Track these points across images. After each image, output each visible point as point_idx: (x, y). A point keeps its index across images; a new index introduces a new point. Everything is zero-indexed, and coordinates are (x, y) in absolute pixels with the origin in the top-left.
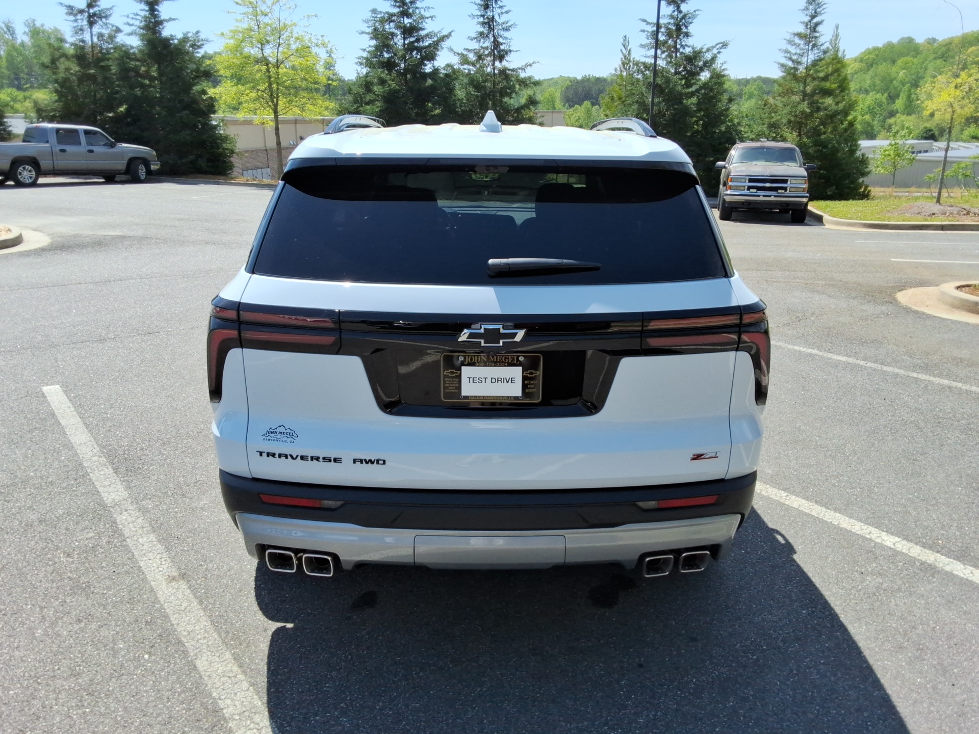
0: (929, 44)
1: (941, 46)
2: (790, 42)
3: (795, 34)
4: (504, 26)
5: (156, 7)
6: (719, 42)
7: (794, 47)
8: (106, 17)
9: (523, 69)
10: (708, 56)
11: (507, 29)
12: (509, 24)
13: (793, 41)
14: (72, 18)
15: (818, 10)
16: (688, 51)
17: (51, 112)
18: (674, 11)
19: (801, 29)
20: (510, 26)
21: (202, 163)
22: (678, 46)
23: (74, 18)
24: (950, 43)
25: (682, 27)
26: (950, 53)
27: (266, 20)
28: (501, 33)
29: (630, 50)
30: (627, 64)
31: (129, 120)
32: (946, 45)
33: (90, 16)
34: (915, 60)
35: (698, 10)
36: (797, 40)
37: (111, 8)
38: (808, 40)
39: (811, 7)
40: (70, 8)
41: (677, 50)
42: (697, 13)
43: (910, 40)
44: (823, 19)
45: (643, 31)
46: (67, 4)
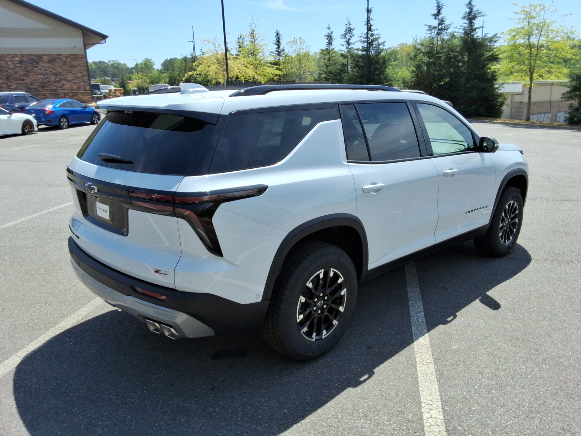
5: (473, 21)
8: (447, 30)
14: (429, 32)
17: (410, 83)
21: (482, 110)
23: (430, 32)
27: (534, 21)
31: (447, 86)
33: (439, 30)
37: (451, 24)
40: (430, 26)
46: (429, 25)
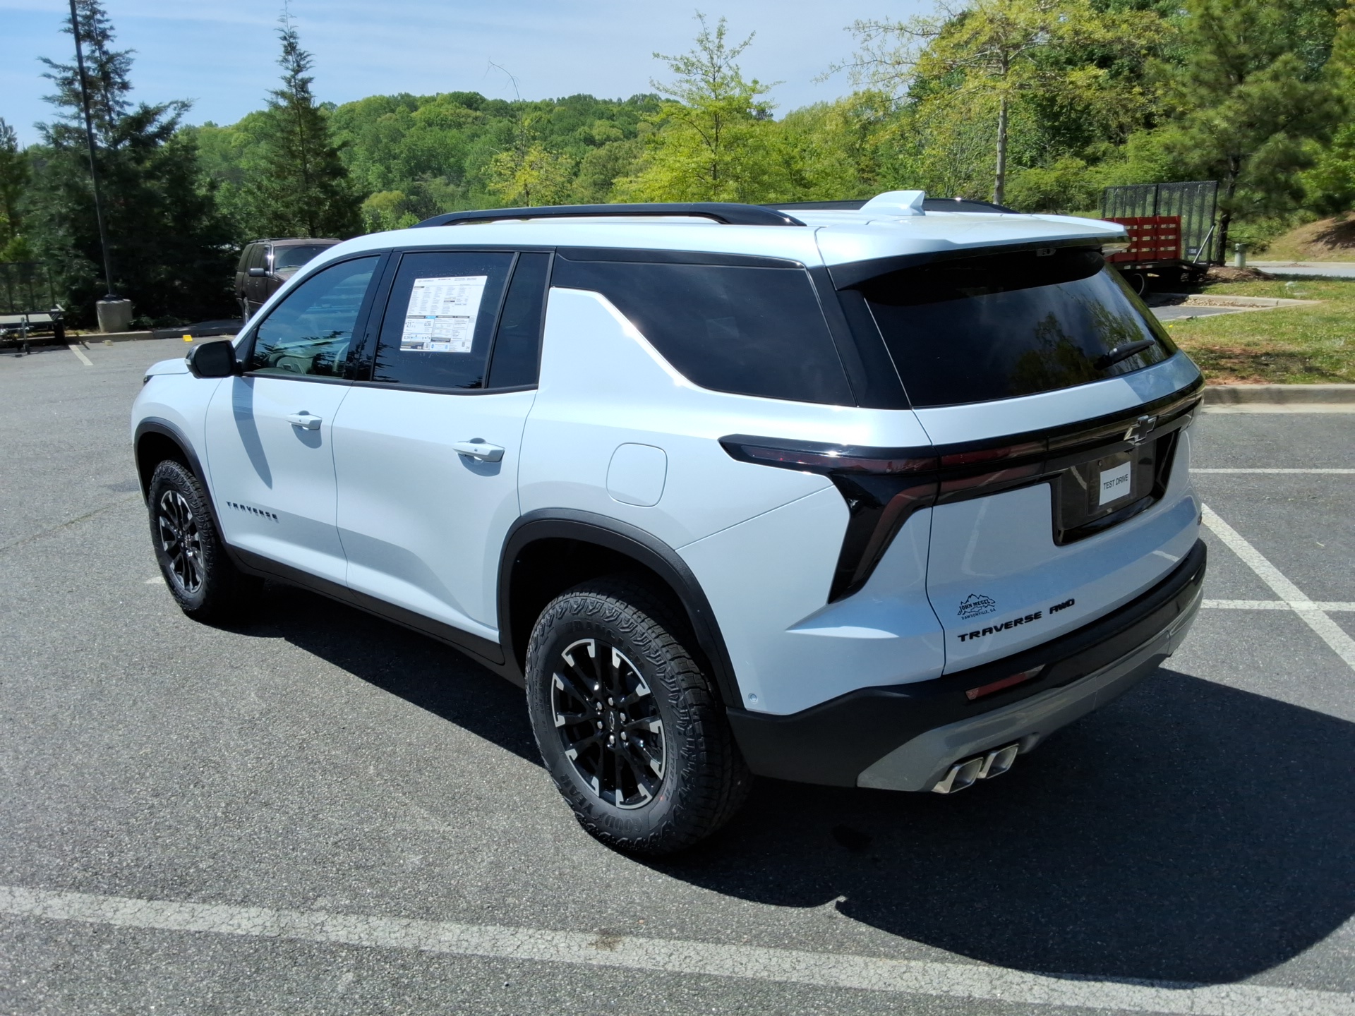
3: (277, 93)
6: (175, 99)
10: (164, 119)
15: (302, 63)
16: (131, 111)
18: (93, 52)
19: (283, 86)
22: (111, 103)
24: (352, 110)
25: (112, 75)
35: (132, 51)
36: (281, 101)
38: (295, 102)
39: (290, 57)
41: (110, 110)
42: (131, 55)
44: (311, 75)
45: (49, 76)
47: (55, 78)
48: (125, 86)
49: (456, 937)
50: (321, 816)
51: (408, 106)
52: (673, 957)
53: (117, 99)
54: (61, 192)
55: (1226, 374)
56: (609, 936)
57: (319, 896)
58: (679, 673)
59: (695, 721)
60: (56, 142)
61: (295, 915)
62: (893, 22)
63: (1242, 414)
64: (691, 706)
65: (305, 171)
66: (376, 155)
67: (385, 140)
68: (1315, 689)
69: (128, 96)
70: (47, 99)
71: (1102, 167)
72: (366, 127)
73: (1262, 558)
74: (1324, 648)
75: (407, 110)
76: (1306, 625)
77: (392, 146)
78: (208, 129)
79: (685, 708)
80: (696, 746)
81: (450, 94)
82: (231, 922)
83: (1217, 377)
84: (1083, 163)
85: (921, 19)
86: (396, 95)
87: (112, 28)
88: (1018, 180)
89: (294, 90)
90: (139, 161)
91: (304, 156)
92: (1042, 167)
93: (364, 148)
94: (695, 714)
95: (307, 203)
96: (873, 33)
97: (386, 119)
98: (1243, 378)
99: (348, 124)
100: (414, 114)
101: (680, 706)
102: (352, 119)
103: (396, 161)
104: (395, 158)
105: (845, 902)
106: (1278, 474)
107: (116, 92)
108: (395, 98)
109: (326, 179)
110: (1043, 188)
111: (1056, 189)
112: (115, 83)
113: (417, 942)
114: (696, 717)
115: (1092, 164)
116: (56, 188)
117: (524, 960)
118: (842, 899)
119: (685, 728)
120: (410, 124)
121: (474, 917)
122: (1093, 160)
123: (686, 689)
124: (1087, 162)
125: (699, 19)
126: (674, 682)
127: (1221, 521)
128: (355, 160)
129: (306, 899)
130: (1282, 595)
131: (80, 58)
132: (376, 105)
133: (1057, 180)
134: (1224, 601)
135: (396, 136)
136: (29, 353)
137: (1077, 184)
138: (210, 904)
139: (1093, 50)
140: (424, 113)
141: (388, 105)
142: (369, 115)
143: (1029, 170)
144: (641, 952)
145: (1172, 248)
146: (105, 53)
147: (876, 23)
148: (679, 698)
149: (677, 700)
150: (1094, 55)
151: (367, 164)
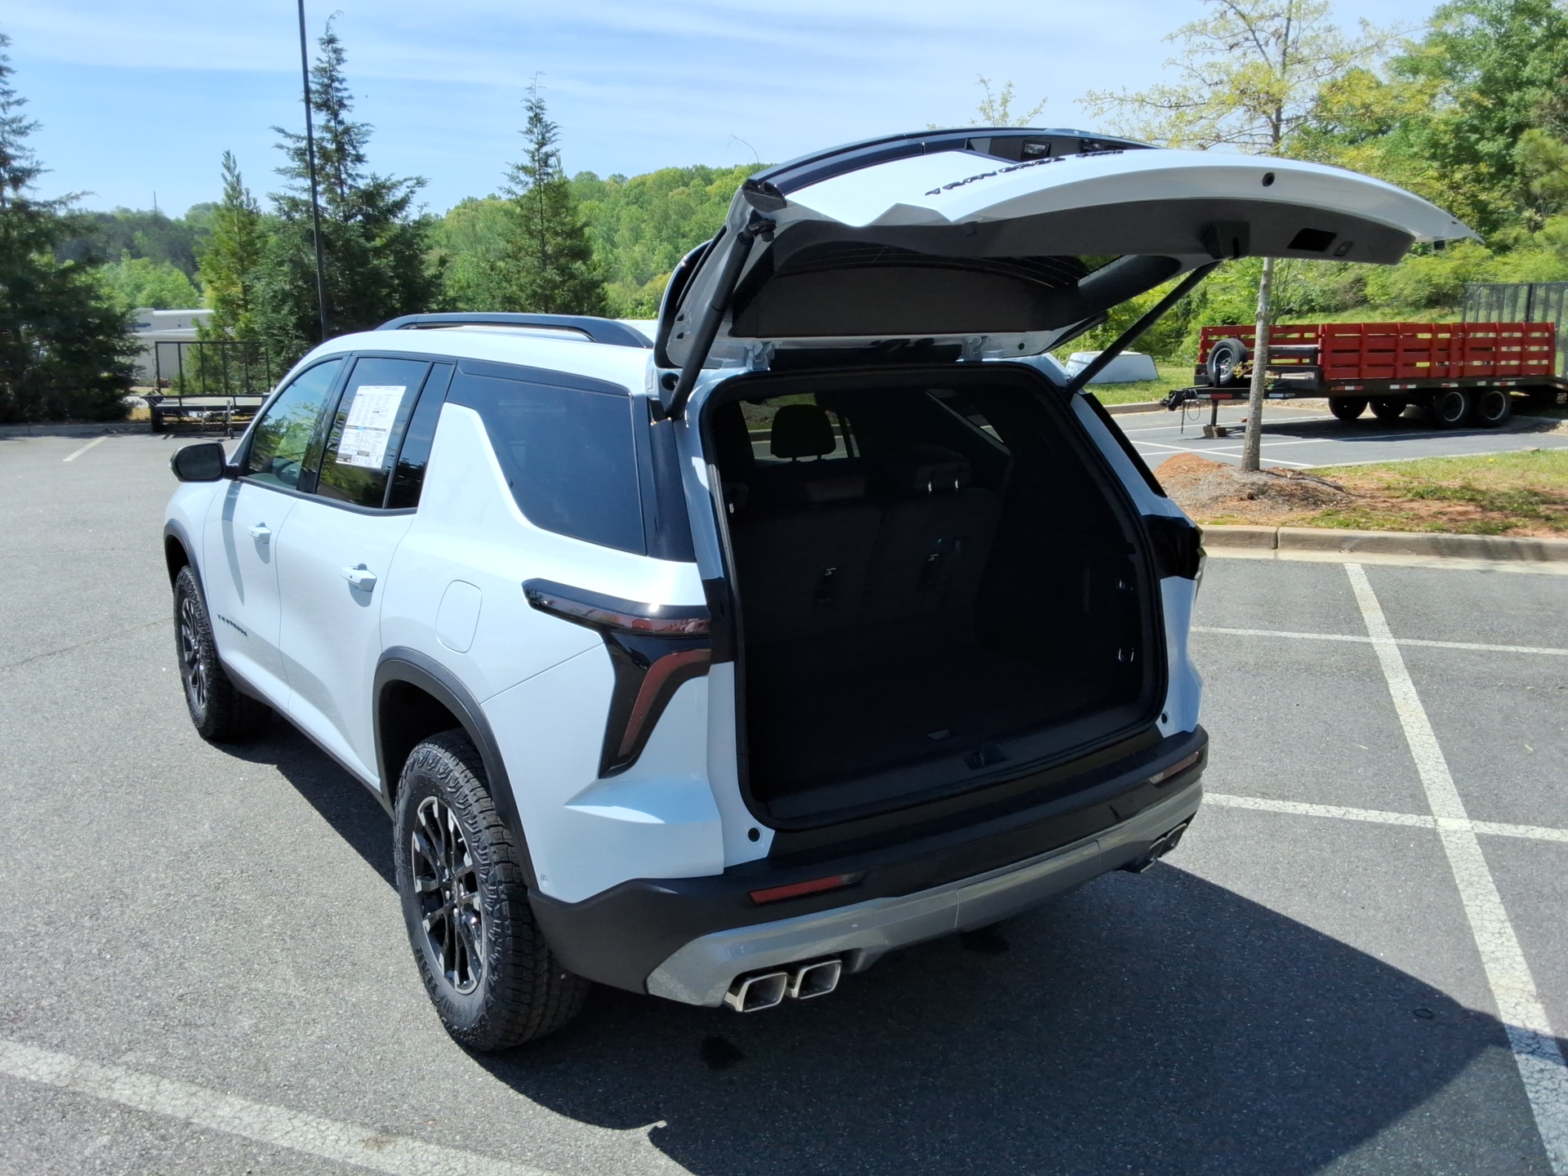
0: (617, 183)
1: (632, 188)
2: (513, 178)
3: (518, 168)
4: (14, 126)
6: (408, 176)
7: (520, 186)
9: (62, 202)
11: (22, 132)
12: (25, 123)
13: (518, 177)
15: (548, 135)
16: (362, 184)
18: (329, 121)
20: (27, 128)
22: (344, 176)
24: (643, 184)
25: (347, 147)
26: (646, 197)
28: (12, 138)
29: (239, 176)
30: (237, 199)
32: (639, 185)
34: (602, 205)
35: (367, 125)
36: (523, 176)
38: (538, 177)
39: (535, 130)
41: (342, 183)
43: (592, 177)
44: (558, 147)
45: (281, 147)
47: (288, 148)
48: (359, 159)
49: (232, 1113)
50: (187, 965)
51: (703, 179)
52: (438, 1167)
53: (350, 171)
54: (285, 268)
55: (1538, 523)
56: (386, 1134)
57: (130, 1050)
58: (492, 844)
59: (503, 900)
60: (288, 214)
61: (96, 1066)
62: (1131, 93)
63: (1540, 575)
64: (500, 883)
65: (544, 253)
66: (664, 234)
67: (674, 217)
68: (1399, 930)
69: (361, 169)
70: (280, 171)
71: (1512, 257)
72: (656, 202)
73: (1442, 760)
74: (1447, 882)
75: (703, 183)
76: (1442, 848)
77: (682, 223)
78: (492, 201)
79: (493, 885)
80: (503, 930)
81: (748, 166)
82: (31, 1066)
83: (1525, 527)
84: (1488, 252)
85: (1166, 89)
86: (690, 167)
87: (350, 97)
88: (1405, 270)
89: (537, 165)
90: (370, 237)
91: (543, 236)
92: (1435, 255)
93: (651, 225)
94: (502, 892)
95: (540, 287)
96: (1106, 106)
97: (677, 194)
98: (1558, 530)
99: (637, 199)
100: (708, 188)
101: (490, 882)
102: (642, 193)
103: (685, 240)
104: (684, 236)
105: (665, 1128)
106: (1534, 655)
107: (349, 164)
108: (690, 171)
109: (563, 261)
110: (1435, 280)
111: (1452, 282)
112: (350, 154)
113: (191, 1113)
114: (503, 896)
115: (1499, 254)
116: (281, 264)
117: (283, 1149)
118: (661, 1124)
119: (493, 907)
120: (704, 198)
121: (265, 1094)
122: (1503, 248)
123: (497, 863)
124: (1495, 252)
125: (983, 85)
126: (486, 854)
127: (1421, 708)
128: (642, 237)
129: (116, 1051)
130: (1434, 809)
131: (310, 127)
132: (669, 178)
133: (1455, 272)
134: (1355, 811)
135: (686, 213)
136: (232, 438)
137: (1479, 276)
138: (26, 1044)
139: (1504, 118)
140: (721, 187)
141: (682, 178)
142: (661, 188)
143: (1419, 258)
144: (407, 1156)
145: (1545, 362)
146: (341, 123)
147: (1111, 94)
148: (489, 873)
149: (487, 874)
150: (1505, 122)
151: (655, 243)
